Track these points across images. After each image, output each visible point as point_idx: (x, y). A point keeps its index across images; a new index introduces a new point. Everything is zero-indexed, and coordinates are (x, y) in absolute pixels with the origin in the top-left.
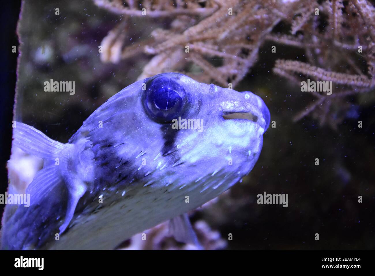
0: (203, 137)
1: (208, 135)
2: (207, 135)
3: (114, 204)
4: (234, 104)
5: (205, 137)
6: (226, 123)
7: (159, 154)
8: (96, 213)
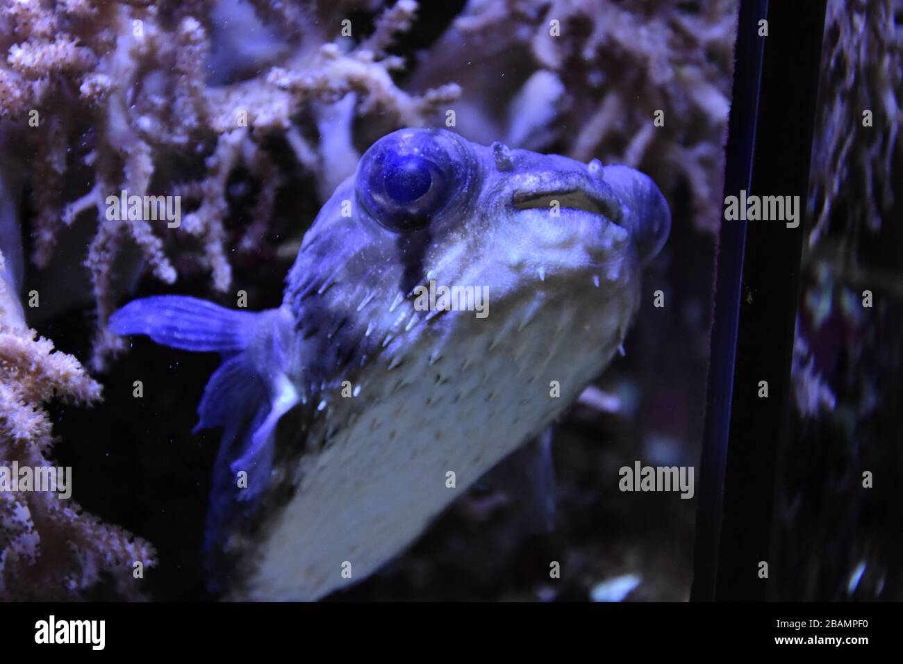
0: (477, 251)
1: (488, 246)
2: (485, 246)
3: (355, 421)
4: (540, 177)
5: (482, 250)
6: (521, 216)
7: (398, 296)
8: (331, 445)
